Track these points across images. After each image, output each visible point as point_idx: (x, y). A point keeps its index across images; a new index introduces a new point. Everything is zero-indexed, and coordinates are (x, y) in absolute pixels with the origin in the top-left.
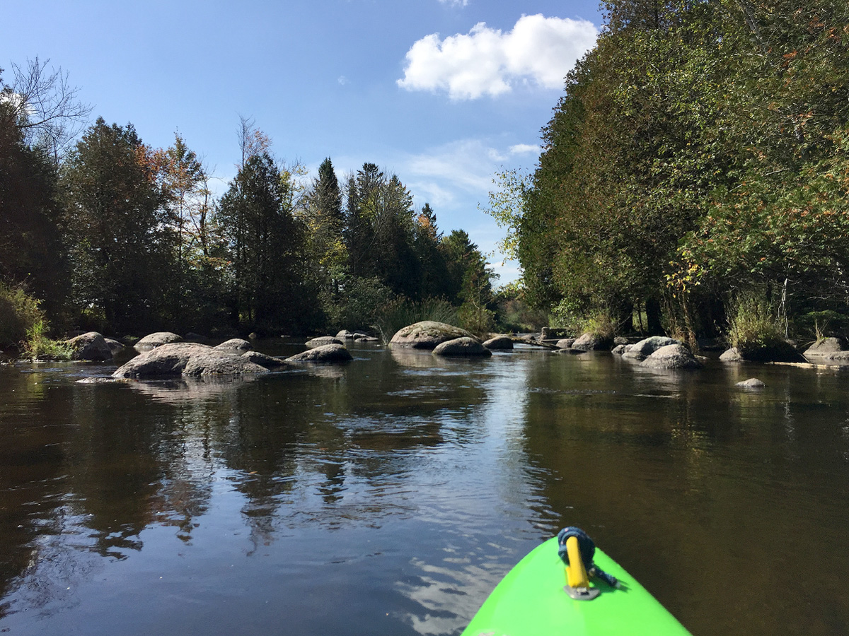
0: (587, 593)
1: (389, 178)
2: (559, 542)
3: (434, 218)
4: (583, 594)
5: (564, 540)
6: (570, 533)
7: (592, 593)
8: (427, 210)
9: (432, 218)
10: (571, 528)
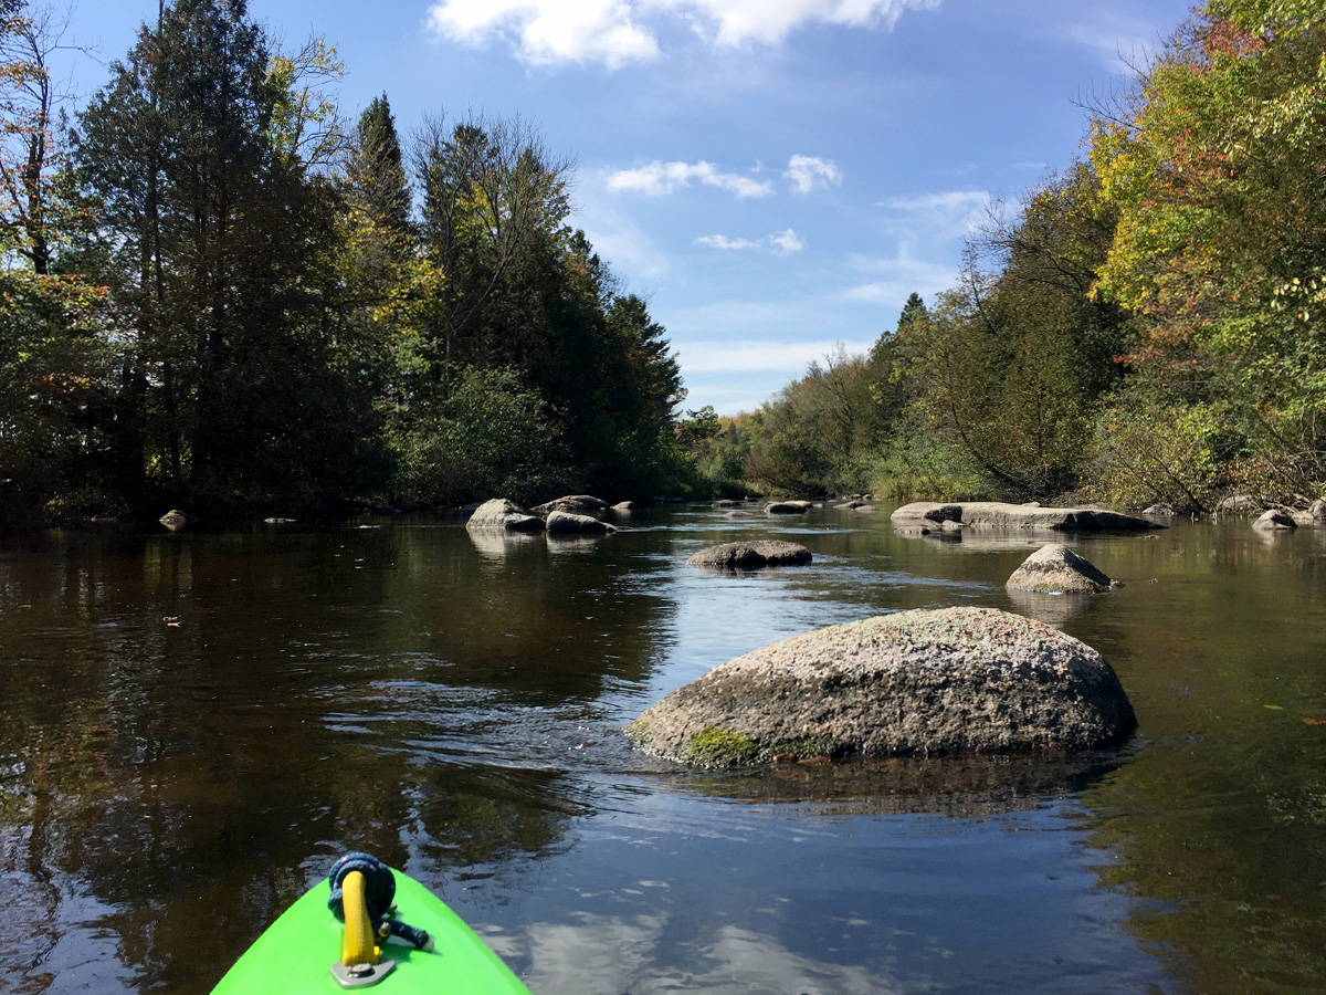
0: (370, 973)
2: (332, 884)
3: (596, 260)
4: (363, 974)
5: (338, 880)
6: (350, 864)
7: (380, 970)
8: (581, 244)
9: (591, 261)
10: (352, 855)
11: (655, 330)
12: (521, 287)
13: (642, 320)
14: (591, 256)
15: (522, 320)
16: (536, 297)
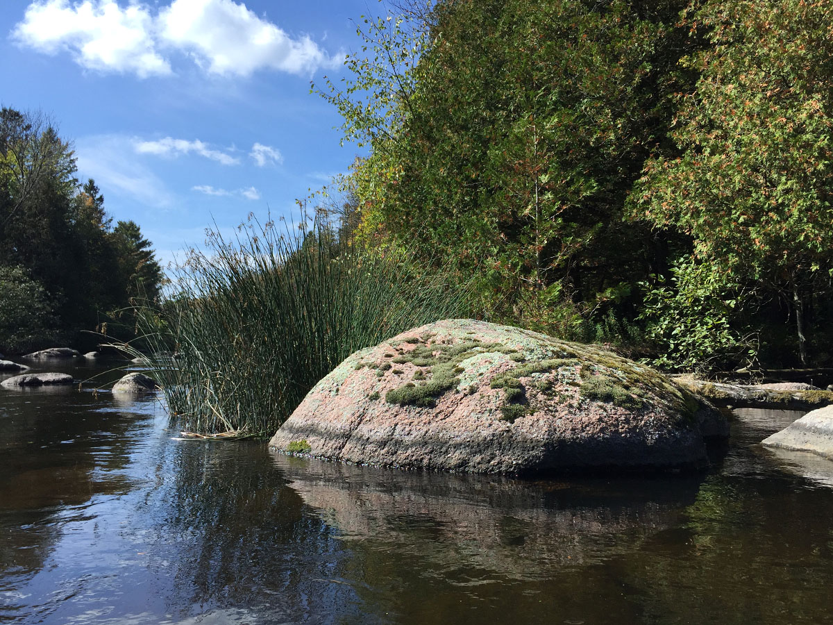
1: (42, 131)
3: (101, 199)
8: (91, 188)
9: (98, 199)
11: (145, 244)
12: (35, 215)
13: (137, 237)
14: (98, 196)
15: (34, 236)
16: (45, 221)
